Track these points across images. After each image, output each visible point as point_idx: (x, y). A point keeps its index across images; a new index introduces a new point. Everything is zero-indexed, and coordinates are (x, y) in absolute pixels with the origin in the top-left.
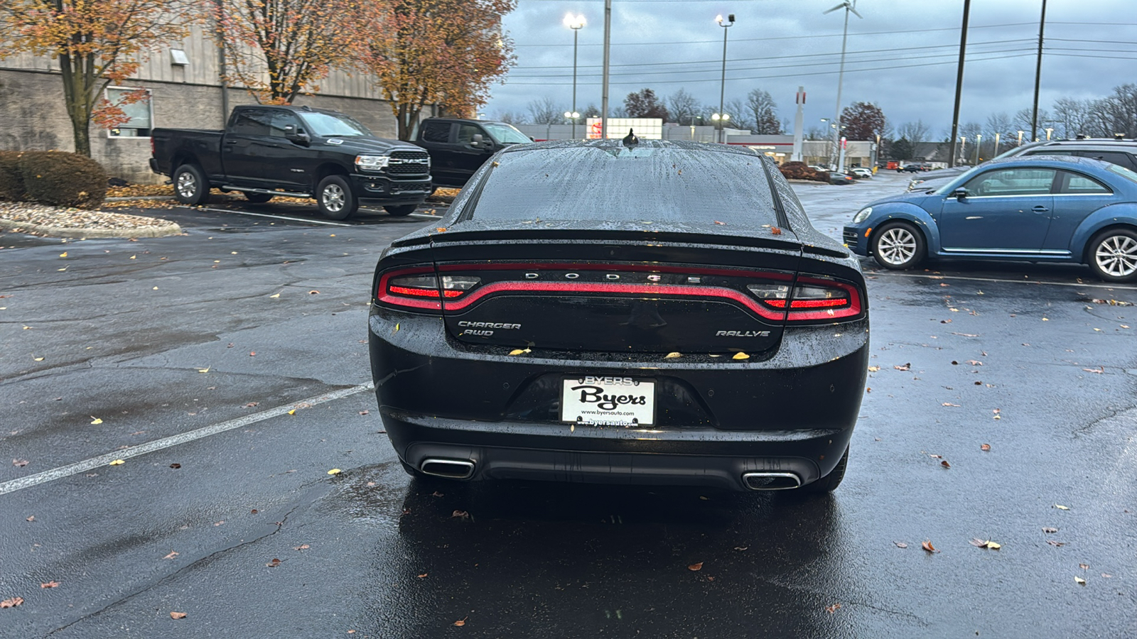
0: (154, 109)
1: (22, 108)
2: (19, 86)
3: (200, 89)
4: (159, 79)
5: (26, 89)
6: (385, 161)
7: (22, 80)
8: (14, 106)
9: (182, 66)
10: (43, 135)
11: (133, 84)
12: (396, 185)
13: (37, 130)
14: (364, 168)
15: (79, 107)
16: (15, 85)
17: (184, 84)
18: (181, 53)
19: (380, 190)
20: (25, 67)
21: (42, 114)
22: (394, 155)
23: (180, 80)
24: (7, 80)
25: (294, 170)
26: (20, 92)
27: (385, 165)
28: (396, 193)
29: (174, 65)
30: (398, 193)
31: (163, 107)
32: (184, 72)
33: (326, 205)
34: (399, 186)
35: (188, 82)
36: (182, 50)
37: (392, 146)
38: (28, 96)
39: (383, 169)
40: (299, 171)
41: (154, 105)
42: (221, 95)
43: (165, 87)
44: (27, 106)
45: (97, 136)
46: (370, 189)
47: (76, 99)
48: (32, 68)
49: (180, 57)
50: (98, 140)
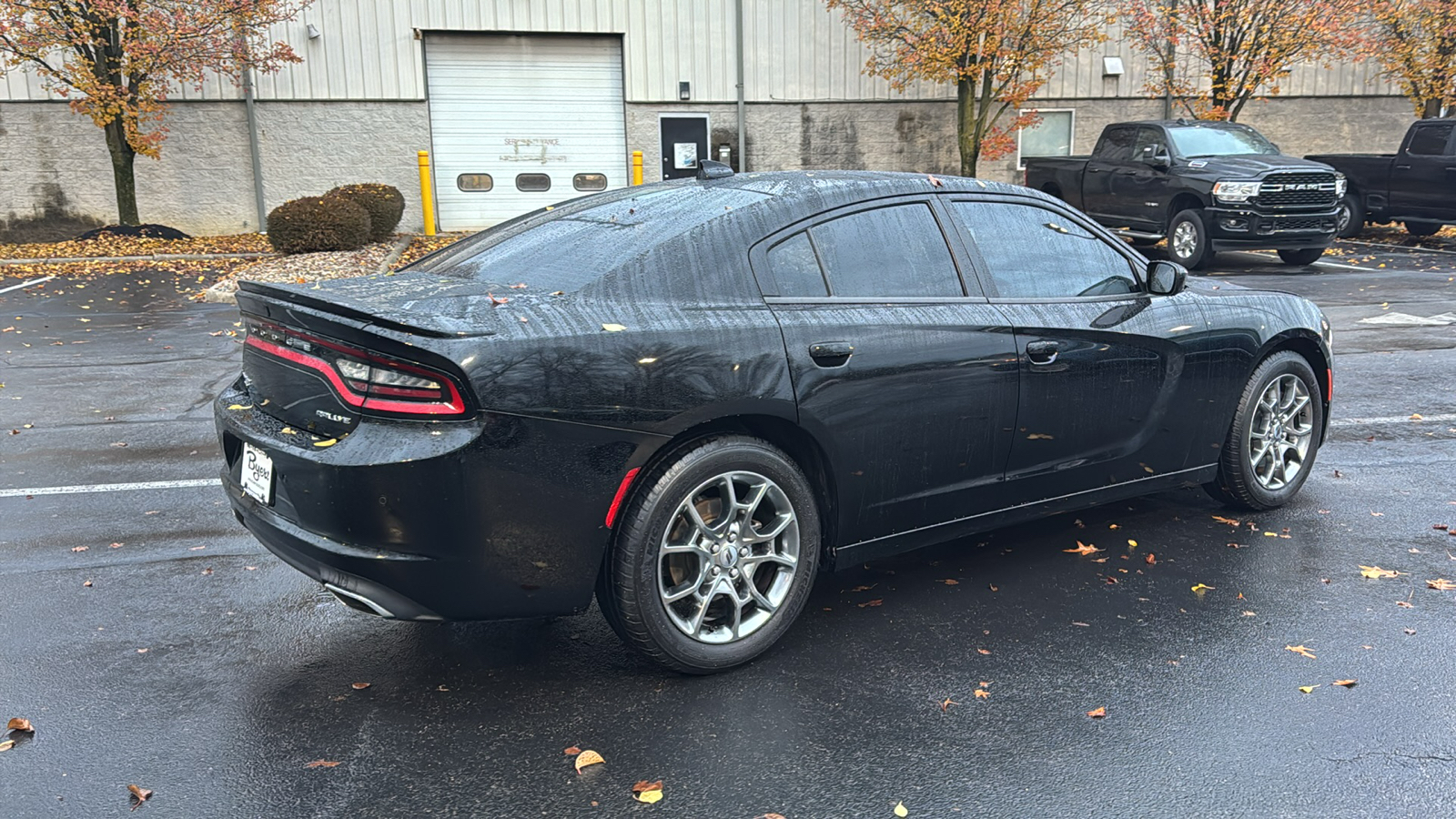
0: (1075, 132)
1: (930, 142)
2: (929, 118)
3: (1136, 103)
4: (1086, 96)
5: (936, 121)
6: (1255, 189)
7: (933, 111)
8: (923, 141)
9: (1116, 76)
10: (947, 170)
11: (1053, 103)
12: (1270, 222)
13: (942, 165)
14: (1225, 199)
15: (967, 138)
16: (925, 117)
17: (1117, 98)
18: (1118, 61)
19: (1242, 228)
20: (936, 97)
21: (949, 147)
22: (1270, 179)
23: (1112, 95)
24: (917, 113)
25: (1149, 204)
26: (930, 125)
27: (1255, 194)
28: (1268, 234)
29: (1106, 76)
30: (1272, 233)
31: (1086, 129)
32: (1118, 84)
33: (1177, 249)
34: (1275, 223)
35: (1122, 95)
36: (1119, 56)
37: (1271, 167)
38: (937, 128)
39: (1250, 199)
40: (1153, 204)
41: (1076, 127)
42: (1163, 109)
43: (1092, 105)
44: (934, 139)
45: (1005, 168)
46: (1227, 227)
47: (965, 129)
48: (944, 97)
49: (1113, 65)
50: (1005, 173)
